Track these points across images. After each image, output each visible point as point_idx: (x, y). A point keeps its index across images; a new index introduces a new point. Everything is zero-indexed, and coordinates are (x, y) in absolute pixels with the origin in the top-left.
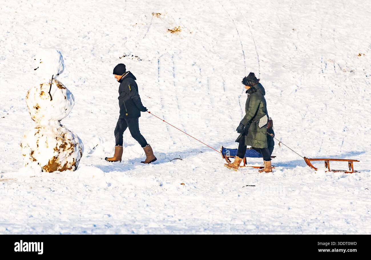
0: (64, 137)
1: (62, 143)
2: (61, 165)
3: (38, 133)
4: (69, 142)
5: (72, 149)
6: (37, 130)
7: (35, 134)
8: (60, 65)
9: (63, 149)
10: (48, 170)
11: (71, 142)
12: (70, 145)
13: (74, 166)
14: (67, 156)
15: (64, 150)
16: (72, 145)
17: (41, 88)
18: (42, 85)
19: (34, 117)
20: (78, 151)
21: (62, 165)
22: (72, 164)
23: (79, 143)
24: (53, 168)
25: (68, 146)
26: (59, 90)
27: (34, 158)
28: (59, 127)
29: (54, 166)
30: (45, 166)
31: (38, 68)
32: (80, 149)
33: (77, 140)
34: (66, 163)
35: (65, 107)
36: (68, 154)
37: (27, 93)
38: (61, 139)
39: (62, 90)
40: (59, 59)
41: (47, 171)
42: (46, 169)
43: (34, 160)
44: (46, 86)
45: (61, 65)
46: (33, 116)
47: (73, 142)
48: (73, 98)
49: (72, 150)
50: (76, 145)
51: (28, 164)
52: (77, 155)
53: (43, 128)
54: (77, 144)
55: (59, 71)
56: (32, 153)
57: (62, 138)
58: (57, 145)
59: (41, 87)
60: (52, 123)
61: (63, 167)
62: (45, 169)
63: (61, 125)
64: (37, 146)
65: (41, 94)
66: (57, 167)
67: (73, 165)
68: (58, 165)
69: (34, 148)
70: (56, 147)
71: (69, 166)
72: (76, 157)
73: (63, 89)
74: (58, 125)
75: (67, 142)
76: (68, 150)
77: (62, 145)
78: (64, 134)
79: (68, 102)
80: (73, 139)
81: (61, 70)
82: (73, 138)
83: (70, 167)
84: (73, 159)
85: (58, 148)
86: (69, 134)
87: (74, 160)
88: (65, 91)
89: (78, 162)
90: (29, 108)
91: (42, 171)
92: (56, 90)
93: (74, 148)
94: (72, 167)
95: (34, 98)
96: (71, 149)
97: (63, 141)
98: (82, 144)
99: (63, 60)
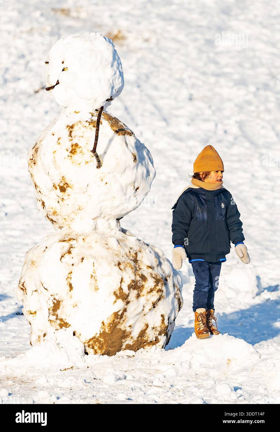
0: (136, 261)
1: (133, 278)
2: (131, 336)
3: (69, 252)
4: (151, 274)
5: (160, 291)
6: (66, 245)
7: (62, 256)
8: (115, 73)
9: (135, 292)
10: (100, 348)
11: (154, 272)
12: (154, 280)
13: (163, 335)
14: (147, 309)
15: (138, 296)
16: (157, 281)
17: (70, 135)
18: (72, 127)
19: (55, 213)
20: (172, 296)
21: (135, 334)
22: (159, 329)
23: (172, 274)
24: (113, 343)
25: (150, 283)
26: (119, 138)
27: (61, 320)
28: (120, 235)
29: (115, 338)
30: (92, 339)
31: (58, 83)
32: (176, 289)
33: (166, 269)
34: (145, 328)
35: (134, 182)
36: (150, 306)
37: (32, 152)
38: (131, 266)
39: (125, 139)
40: (111, 59)
41: (99, 351)
42: (96, 348)
43: (61, 326)
44: (83, 129)
45: (118, 73)
46: (52, 211)
47: (158, 272)
48: (150, 159)
49: (160, 293)
50: (166, 280)
51: (45, 335)
52: (171, 307)
53: (80, 239)
54: (168, 278)
55: (113, 88)
56: (57, 305)
57: (132, 263)
58: (121, 283)
59: (71, 132)
60: (102, 224)
61: (136, 339)
62: (93, 348)
63: (124, 231)
64: (68, 288)
65: (73, 152)
66: (123, 340)
67: (160, 334)
68: (125, 335)
69: (62, 293)
70: (121, 289)
71: (151, 335)
72: (169, 312)
73: (127, 137)
74: (118, 230)
75: (146, 272)
76: (149, 296)
77: (133, 281)
78: (136, 254)
79: (142, 170)
80: (158, 266)
81: (117, 87)
82: (158, 261)
83: (154, 339)
84: (162, 316)
85: (126, 290)
86: (147, 251)
87: (163, 320)
88: (131, 140)
89: (173, 324)
90: (38, 189)
91: (86, 353)
92: (111, 140)
93: (164, 289)
94: (159, 337)
95: (55, 162)
96: (157, 292)
97: (136, 270)
98: (178, 276)
99: (119, 62)
